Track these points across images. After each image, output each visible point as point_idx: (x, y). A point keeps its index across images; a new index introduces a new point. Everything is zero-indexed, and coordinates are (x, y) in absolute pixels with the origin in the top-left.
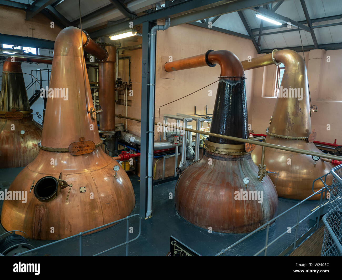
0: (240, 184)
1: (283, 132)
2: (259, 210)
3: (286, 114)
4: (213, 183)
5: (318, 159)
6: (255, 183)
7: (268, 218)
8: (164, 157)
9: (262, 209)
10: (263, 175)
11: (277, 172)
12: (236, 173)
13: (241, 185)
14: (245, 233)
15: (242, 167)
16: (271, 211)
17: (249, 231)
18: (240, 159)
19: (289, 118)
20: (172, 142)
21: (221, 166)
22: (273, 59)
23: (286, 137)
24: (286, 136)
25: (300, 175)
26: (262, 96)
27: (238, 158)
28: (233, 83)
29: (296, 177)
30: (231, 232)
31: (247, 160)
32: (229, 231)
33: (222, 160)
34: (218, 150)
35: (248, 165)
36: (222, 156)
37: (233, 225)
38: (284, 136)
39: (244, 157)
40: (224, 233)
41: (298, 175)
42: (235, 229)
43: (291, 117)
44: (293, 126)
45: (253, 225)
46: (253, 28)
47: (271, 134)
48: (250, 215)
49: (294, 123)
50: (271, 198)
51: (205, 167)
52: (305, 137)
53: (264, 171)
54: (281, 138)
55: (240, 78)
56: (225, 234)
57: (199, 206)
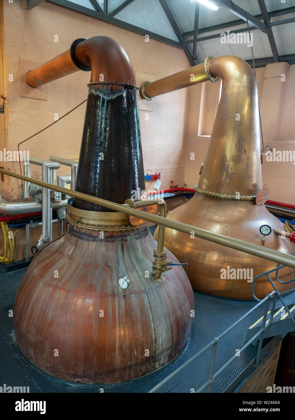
0: (114, 287)
1: (217, 186)
2: (147, 338)
3: (223, 159)
4: (64, 284)
5: (268, 233)
6: (145, 284)
7: (165, 350)
8: (28, 226)
9: (154, 336)
10: (160, 270)
11: (203, 253)
12: (110, 266)
13: (116, 292)
14: (118, 382)
15: (123, 254)
16: (173, 337)
17: (127, 378)
18: (122, 239)
19: (227, 165)
20: (39, 202)
21: (85, 251)
22: (206, 70)
23: (222, 196)
24: (221, 193)
25: (239, 259)
26: (199, 135)
27: (118, 237)
28: (108, 95)
29: (231, 263)
30: (90, 382)
31: (137, 239)
32: (86, 379)
33: (88, 241)
34: (83, 220)
35: (138, 249)
36: (88, 232)
37: (93, 371)
38: (217, 194)
39: (130, 234)
40: (78, 382)
41: (236, 259)
42: (98, 376)
43: (230, 164)
44: (232, 178)
45: (133, 368)
46: (185, 32)
47: (200, 191)
48: (128, 351)
49: (234, 174)
50: (175, 311)
51: (61, 252)
52: (251, 197)
53: (163, 261)
54: (213, 197)
55: (124, 85)
56: (79, 385)
57: (34, 330)
